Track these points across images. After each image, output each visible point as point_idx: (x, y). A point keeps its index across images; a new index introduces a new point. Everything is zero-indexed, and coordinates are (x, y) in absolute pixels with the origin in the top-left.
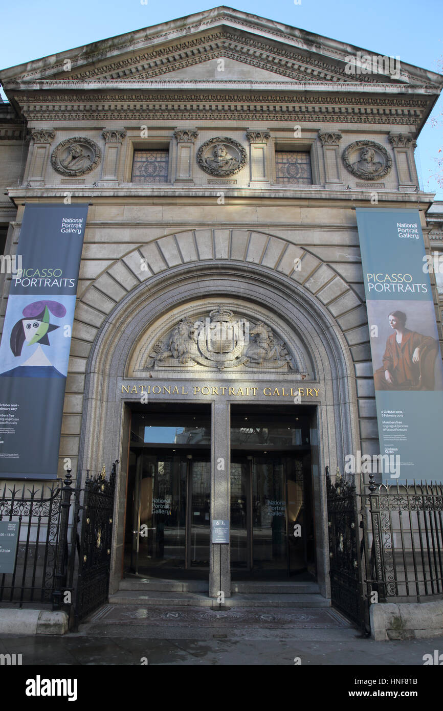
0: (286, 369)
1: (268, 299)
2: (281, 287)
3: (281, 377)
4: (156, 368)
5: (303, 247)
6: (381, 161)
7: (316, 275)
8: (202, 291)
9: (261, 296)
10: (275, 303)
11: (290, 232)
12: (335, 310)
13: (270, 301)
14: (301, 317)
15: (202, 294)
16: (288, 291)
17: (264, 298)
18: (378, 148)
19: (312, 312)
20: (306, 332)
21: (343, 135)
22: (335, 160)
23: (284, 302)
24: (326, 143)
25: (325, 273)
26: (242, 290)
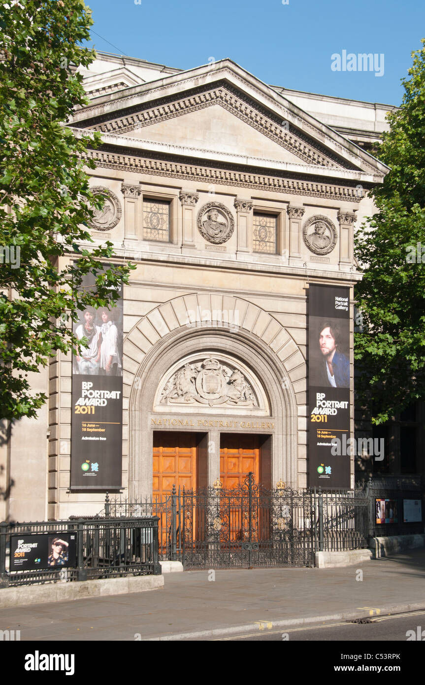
0: (251, 407)
1: (245, 355)
2: (255, 346)
3: (249, 413)
4: (169, 403)
5: (270, 313)
6: (330, 236)
7: (278, 338)
8: (201, 346)
9: (240, 352)
10: (249, 358)
11: (262, 300)
12: (288, 366)
13: (246, 356)
14: (266, 369)
15: (201, 348)
16: (259, 350)
17: (242, 353)
18: (330, 225)
19: (274, 367)
20: (268, 381)
21: (307, 208)
22: (297, 234)
23: (255, 358)
24: (293, 217)
25: (284, 336)
26: (228, 347)
